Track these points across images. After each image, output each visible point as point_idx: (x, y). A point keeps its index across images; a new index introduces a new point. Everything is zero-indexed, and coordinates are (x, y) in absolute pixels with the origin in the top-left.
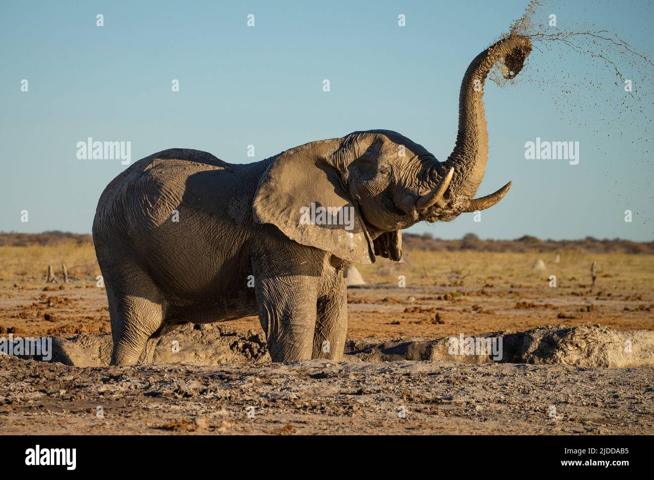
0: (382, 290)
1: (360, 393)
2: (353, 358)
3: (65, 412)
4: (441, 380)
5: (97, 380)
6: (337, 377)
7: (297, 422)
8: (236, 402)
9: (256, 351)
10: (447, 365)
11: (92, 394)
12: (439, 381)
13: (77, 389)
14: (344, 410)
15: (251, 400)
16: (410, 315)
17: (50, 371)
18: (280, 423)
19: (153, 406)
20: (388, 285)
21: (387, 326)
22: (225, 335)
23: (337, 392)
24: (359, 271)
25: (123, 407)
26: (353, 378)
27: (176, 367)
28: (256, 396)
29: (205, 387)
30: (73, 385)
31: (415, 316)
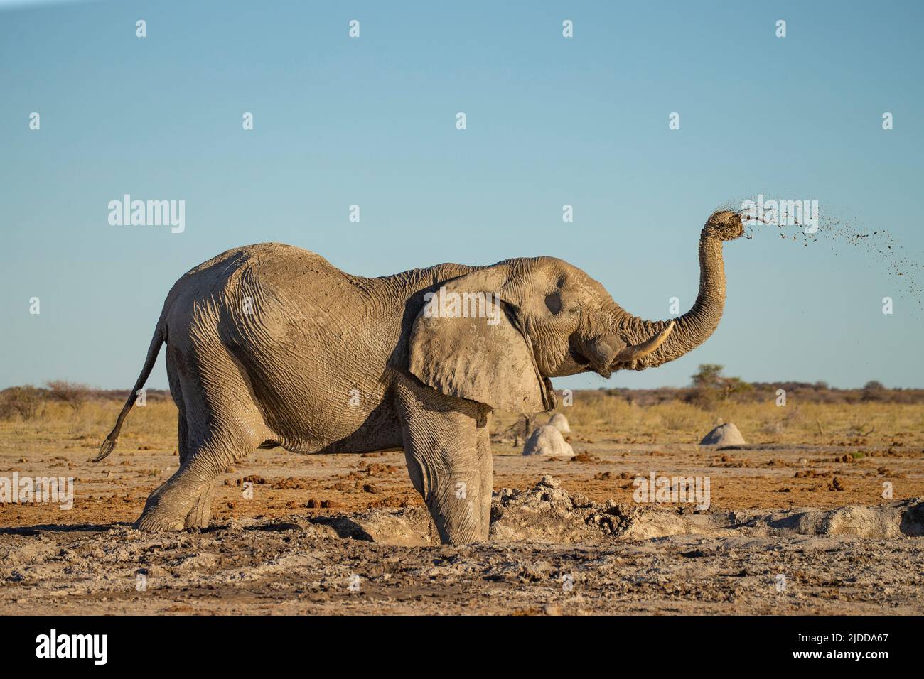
0: (767, 451)
1: (743, 574)
2: (734, 532)
3: (390, 600)
4: (841, 557)
5: (427, 561)
6: (715, 555)
7: (668, 610)
8: (594, 587)
9: (615, 525)
10: (848, 540)
11: (422, 578)
12: (839, 559)
13: (404, 573)
14: (724, 595)
15: (612, 584)
16: (802, 481)
17: (372, 551)
18: (648, 611)
19: (494, 592)
20: (774, 445)
21: (774, 493)
22: (578, 507)
23: (714, 573)
24: (738, 428)
25: (459, 594)
26: (734, 556)
27: (521, 545)
28: (618, 580)
29: (556, 570)
30: (399, 568)
31: (808, 482)
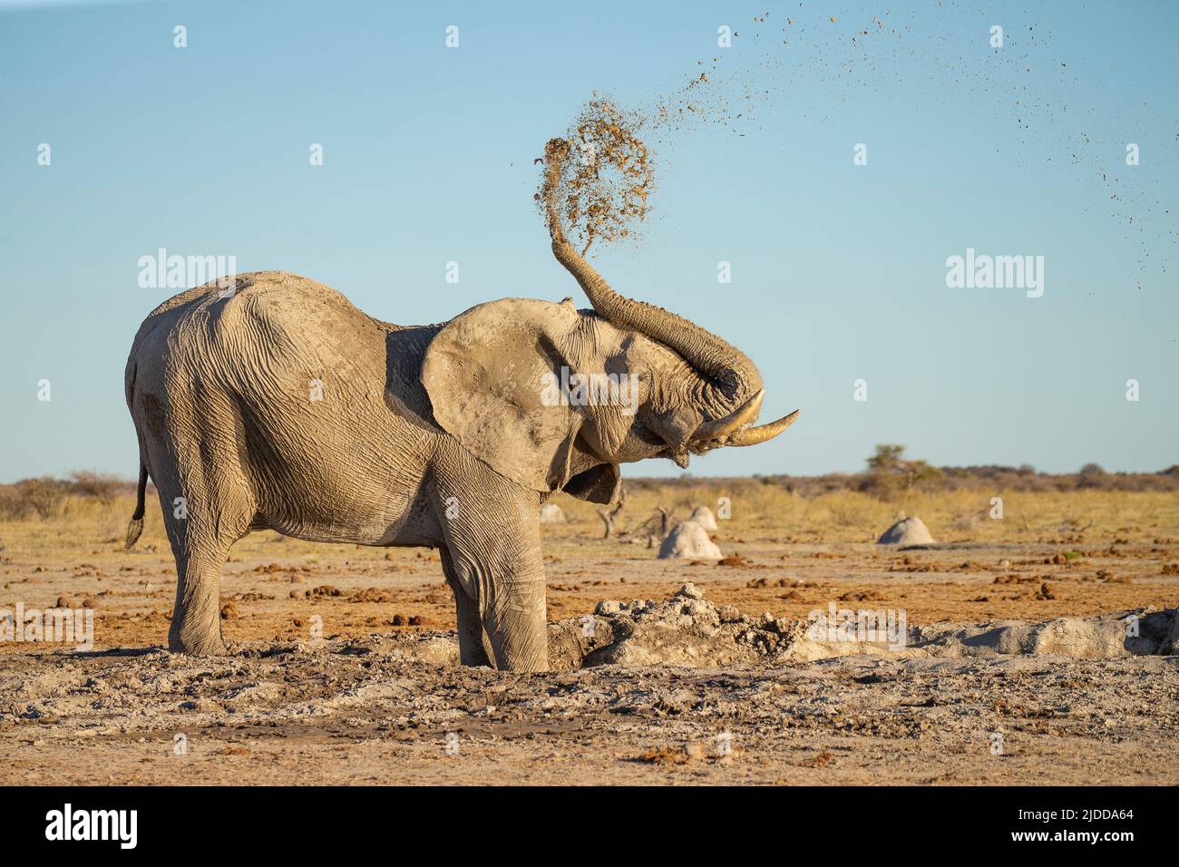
0: (960, 551)
1: (930, 703)
2: (919, 652)
3: (495, 738)
4: (1051, 682)
5: (540, 691)
6: (895, 680)
7: (837, 748)
8: (747, 721)
9: (773, 645)
10: (1059, 661)
11: (534, 712)
12: (1049, 684)
13: (512, 705)
14: (907, 730)
15: (768, 717)
16: (1004, 587)
17: (472, 679)
18: (813, 750)
19: (623, 728)
20: (968, 543)
21: (969, 603)
22: (726, 622)
23: (895, 703)
24: (924, 523)
25: (580, 730)
26: (919, 681)
27: (656, 670)
28: (776, 712)
29: (700, 699)
30: (506, 699)
31: (1011, 589)
